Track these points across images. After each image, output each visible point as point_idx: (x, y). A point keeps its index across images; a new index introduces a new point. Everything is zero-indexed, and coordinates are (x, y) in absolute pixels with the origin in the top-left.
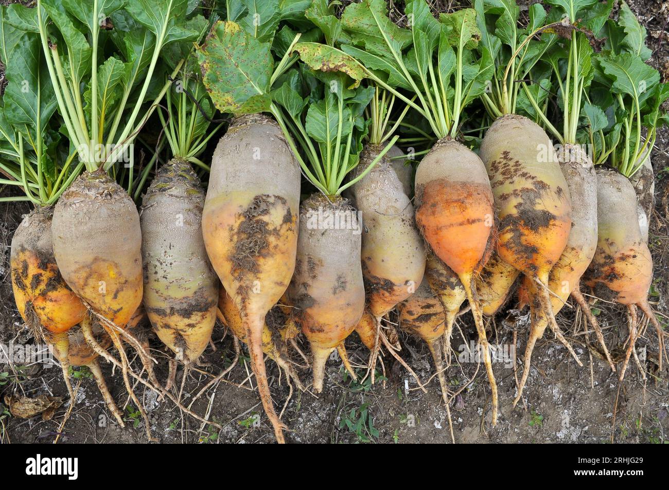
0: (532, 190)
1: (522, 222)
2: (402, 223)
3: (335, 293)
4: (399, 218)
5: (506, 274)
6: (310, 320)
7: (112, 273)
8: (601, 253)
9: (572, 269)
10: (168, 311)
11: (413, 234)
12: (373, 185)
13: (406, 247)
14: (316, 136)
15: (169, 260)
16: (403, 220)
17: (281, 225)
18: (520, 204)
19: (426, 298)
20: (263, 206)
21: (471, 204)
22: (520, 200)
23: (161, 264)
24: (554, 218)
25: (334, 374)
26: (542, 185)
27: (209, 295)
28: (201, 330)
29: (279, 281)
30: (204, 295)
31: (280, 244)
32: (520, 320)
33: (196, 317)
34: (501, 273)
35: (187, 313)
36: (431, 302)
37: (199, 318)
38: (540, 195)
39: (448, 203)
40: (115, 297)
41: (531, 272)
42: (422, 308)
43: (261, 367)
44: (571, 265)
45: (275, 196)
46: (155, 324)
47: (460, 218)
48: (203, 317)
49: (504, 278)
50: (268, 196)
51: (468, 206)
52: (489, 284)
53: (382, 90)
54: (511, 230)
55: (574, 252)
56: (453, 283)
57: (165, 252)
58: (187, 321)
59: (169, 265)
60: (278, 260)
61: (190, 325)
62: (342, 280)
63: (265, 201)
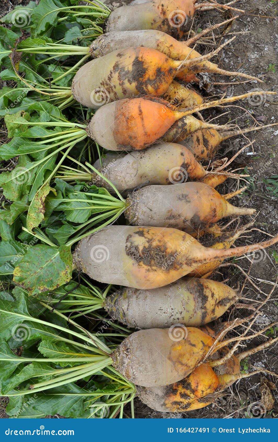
0: (119, 73)
1: (141, 79)
2: (143, 158)
3: (189, 202)
4: (139, 160)
5: (176, 90)
6: (208, 218)
7: (179, 348)
8: (161, 28)
9: (171, 46)
10: (203, 310)
11: (150, 151)
12: (119, 178)
13: (159, 155)
14: (87, 216)
15: (170, 310)
16: (141, 158)
17: (145, 238)
18: (129, 81)
19: (192, 142)
20: (133, 250)
21: (129, 113)
22: (126, 81)
23: (172, 315)
24: (137, 58)
25: (244, 201)
26: (116, 67)
27: (193, 283)
28: (216, 288)
29: (182, 239)
30: (193, 287)
31: (158, 238)
32: (206, 81)
33: (207, 293)
34: (175, 93)
35: (205, 299)
36: (195, 138)
37: (208, 290)
38: (122, 68)
39: (128, 128)
40: (194, 345)
41: (174, 72)
42: (199, 144)
43: (240, 250)
44: (169, 46)
45: (126, 242)
46: (212, 318)
47: (138, 120)
48: (207, 288)
49: (178, 91)
50: (126, 247)
51: (130, 115)
52: (183, 100)
53: (57, 174)
54: (146, 86)
55: (160, 45)
56: (182, 124)
57: (164, 313)
58: (210, 298)
59: (173, 311)
60: (168, 240)
61: (213, 295)
62: (181, 197)
63: (130, 249)
